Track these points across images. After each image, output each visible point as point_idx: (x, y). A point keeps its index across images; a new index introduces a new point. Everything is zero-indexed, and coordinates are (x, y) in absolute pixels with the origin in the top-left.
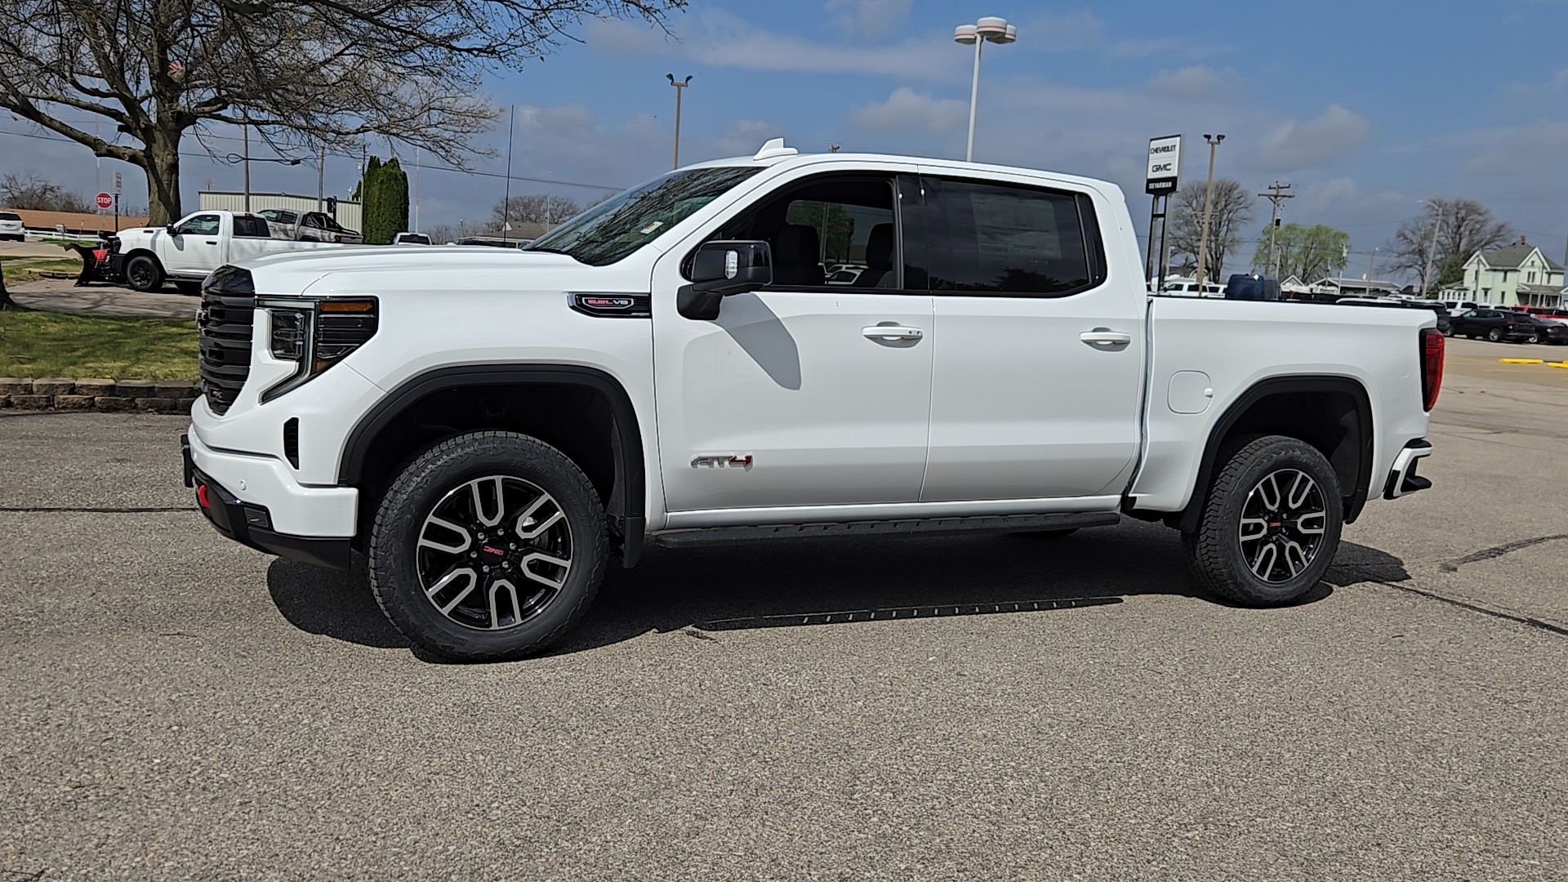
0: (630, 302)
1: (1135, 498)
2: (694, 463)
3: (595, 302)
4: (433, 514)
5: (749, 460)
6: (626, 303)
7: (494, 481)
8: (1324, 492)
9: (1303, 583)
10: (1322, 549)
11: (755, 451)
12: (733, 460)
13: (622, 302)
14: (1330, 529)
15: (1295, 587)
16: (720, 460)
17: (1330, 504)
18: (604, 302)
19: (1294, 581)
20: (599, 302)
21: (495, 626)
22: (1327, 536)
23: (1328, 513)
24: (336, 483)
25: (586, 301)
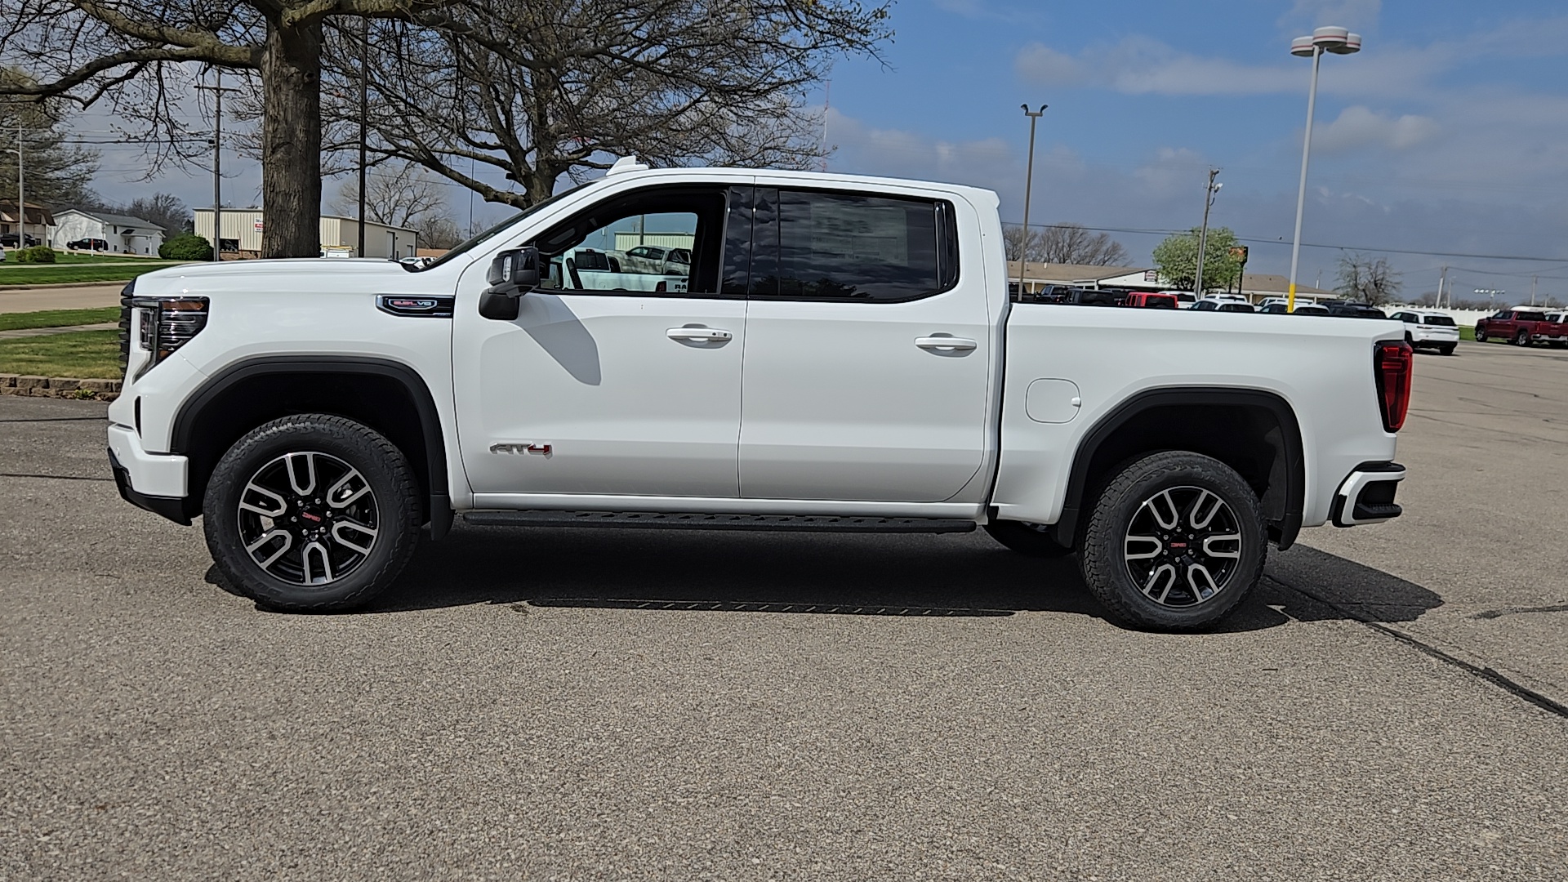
0: (433, 303)
1: (997, 508)
2: (493, 449)
3: (399, 303)
4: (252, 482)
5: (547, 449)
6: (430, 304)
7: (306, 456)
8: (1238, 514)
9: (1211, 609)
10: (1236, 575)
11: (553, 441)
12: (531, 448)
13: (425, 304)
14: (1247, 555)
15: (1199, 613)
16: (520, 448)
17: (1245, 526)
18: (408, 303)
19: (1200, 606)
20: (404, 303)
21: (308, 582)
22: (1243, 561)
23: (1244, 536)
24: (169, 451)
25: (392, 302)
